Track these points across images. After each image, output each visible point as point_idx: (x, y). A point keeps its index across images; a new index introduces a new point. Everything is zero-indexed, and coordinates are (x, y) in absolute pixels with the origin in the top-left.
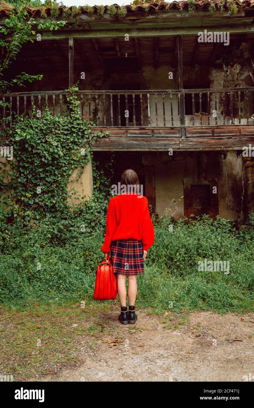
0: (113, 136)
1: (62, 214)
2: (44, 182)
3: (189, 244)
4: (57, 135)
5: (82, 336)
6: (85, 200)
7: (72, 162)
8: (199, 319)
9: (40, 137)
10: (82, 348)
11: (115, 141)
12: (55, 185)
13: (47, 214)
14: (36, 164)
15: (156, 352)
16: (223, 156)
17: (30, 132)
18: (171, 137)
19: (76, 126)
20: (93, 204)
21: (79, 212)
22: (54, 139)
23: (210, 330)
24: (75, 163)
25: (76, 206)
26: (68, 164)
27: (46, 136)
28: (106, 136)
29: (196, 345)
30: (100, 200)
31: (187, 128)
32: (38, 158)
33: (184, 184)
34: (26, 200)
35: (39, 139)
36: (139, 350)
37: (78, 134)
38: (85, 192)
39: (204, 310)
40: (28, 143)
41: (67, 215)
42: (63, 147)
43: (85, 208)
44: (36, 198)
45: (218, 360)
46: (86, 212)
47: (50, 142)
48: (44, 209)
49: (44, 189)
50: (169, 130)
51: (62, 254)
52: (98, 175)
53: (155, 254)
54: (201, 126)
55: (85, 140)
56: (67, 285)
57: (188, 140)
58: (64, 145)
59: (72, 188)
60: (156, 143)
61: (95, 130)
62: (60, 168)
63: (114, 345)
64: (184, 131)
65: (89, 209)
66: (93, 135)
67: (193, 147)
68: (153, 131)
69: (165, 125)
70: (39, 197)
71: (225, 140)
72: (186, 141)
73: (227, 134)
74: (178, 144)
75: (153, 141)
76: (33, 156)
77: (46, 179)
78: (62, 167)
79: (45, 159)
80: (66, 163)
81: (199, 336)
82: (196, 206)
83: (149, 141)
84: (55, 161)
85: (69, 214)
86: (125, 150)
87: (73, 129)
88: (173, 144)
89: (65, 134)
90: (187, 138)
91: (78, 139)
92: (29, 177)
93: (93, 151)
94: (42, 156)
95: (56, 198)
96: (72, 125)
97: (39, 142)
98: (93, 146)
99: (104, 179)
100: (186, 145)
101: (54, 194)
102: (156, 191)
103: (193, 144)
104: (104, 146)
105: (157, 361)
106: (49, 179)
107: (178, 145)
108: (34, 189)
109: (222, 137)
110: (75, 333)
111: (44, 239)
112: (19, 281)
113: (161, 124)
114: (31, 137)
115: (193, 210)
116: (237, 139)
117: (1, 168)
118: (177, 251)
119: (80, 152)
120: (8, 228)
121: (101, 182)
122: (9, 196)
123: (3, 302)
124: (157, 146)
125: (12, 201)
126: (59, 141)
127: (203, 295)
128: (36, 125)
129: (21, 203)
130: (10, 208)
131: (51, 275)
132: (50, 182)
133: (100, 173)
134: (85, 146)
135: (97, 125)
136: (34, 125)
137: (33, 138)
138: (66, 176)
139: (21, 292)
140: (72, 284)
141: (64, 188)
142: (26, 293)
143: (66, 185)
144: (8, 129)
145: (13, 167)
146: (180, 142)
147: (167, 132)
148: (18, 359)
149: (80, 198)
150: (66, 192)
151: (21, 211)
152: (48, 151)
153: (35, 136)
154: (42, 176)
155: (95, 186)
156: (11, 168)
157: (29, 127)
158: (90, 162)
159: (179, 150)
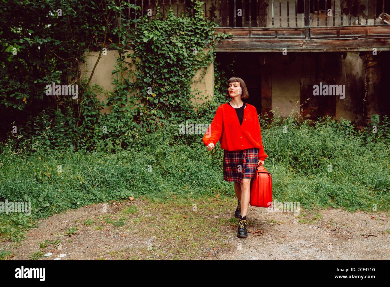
0: (236, 37)
1: (186, 113)
2: (168, 82)
3: (314, 145)
4: (181, 36)
5: (226, 226)
6: (208, 100)
7: (196, 63)
8: (330, 215)
9: (165, 38)
10: (230, 237)
11: (238, 42)
12: (179, 86)
13: (171, 113)
14: (161, 65)
15: (298, 242)
16: (342, 56)
17: (156, 33)
18: (294, 38)
19: (200, 27)
20: (215, 104)
21: (202, 112)
22: (179, 40)
23: (344, 225)
24: (198, 64)
25: (199, 106)
26: (191, 65)
27: (171, 37)
28: (229, 37)
29: (334, 238)
30: (221, 101)
31: (311, 29)
32: (163, 59)
33: (301, 84)
34: (152, 99)
35: (164, 40)
36: (282, 240)
37: (202, 36)
38: (207, 92)
39: (333, 207)
40: (154, 44)
41: (191, 115)
42: (187, 48)
43: (208, 108)
44: (160, 97)
45: (358, 251)
46: (209, 111)
47: (174, 43)
48: (168, 108)
49: (168, 89)
50: (293, 30)
51: (190, 152)
52: (219, 76)
53: (279, 154)
54: (326, 26)
55: (209, 41)
56: (199, 181)
57: (312, 41)
58: (188, 46)
59: (196, 88)
60: (280, 44)
61: (218, 31)
62: (184, 69)
63: (258, 235)
64: (309, 32)
65: (212, 109)
66: (216, 36)
67: (317, 49)
68: (276, 32)
69: (288, 26)
70: (164, 97)
71: (350, 41)
72: (310, 42)
73: (353, 35)
74: (302, 45)
75: (276, 42)
76: (158, 57)
77: (171, 79)
78: (186, 67)
79: (170, 60)
80: (190, 64)
81: (335, 230)
82: (312, 106)
83: (273, 42)
84: (179, 62)
85: (193, 114)
86: (248, 51)
87: (197, 30)
88: (296, 45)
89: (188, 35)
90: (311, 39)
91: (202, 40)
92: (154, 77)
93: (216, 52)
94: (167, 57)
95: (180, 98)
96: (196, 26)
97: (164, 43)
98: (216, 47)
99: (225, 80)
100: (310, 46)
101: (178, 93)
102: (272, 91)
103: (317, 45)
104: (226, 47)
105: (302, 250)
106: (174, 79)
107: (301, 46)
108: (158, 89)
109: (348, 38)
110: (219, 224)
111: (172, 137)
112: (154, 176)
113: (285, 25)
114: (157, 39)
115: (309, 111)
116: (363, 41)
117: (126, 69)
118: (301, 151)
119: (203, 53)
120: (136, 126)
121: (221, 82)
122: (135, 95)
123: (144, 194)
124: (280, 48)
125: (138, 100)
126: (183, 42)
127: (332, 194)
128: (161, 26)
129: (146, 103)
130: (136, 106)
131: (182, 171)
132: (175, 82)
133: (222, 74)
134: (209, 47)
135: (220, 26)
136: (159, 26)
137: (159, 39)
138: (190, 77)
139: (157, 186)
140: (203, 180)
141: (188, 88)
142: (163, 187)
143: (189, 85)
144: (133, 30)
145: (138, 67)
146: (304, 43)
147: (291, 33)
148: (177, 243)
149: (203, 98)
150: (189, 92)
151: (147, 110)
152: (173, 52)
153: (160, 37)
154: (167, 76)
155: (216, 87)
156: (136, 68)
157: (154, 28)
158: (213, 63)
159: (303, 51)
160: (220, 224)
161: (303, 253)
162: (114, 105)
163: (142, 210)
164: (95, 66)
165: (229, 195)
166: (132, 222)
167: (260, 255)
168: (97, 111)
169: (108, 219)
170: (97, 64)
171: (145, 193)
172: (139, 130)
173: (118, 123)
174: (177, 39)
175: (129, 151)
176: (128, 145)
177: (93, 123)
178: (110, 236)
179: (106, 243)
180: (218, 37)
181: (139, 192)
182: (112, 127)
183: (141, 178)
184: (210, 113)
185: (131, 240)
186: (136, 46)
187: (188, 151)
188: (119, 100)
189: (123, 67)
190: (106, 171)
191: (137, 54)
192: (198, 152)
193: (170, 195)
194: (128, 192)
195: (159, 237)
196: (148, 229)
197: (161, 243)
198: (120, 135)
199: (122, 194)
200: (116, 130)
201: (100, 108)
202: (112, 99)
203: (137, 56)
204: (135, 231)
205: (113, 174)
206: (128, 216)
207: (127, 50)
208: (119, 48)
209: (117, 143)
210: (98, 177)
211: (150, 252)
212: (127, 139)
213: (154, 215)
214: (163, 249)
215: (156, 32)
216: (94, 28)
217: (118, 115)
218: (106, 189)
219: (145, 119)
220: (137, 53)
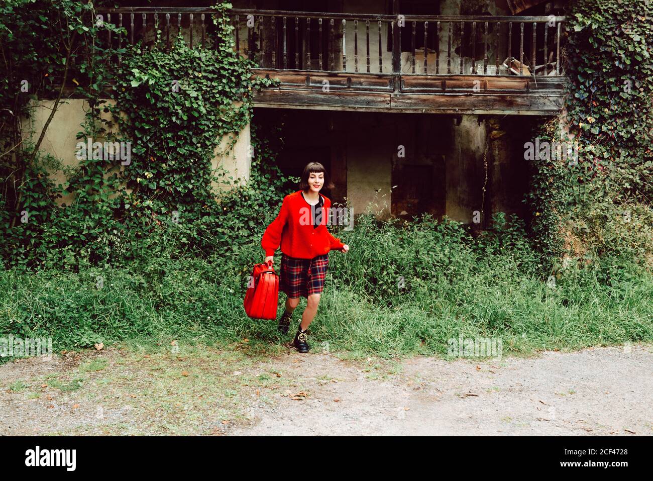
0: (286, 85)
1: (202, 206)
2: (173, 154)
3: (403, 259)
4: (196, 80)
5: (250, 387)
6: (239, 185)
7: (220, 124)
8: (417, 367)
9: (169, 82)
11: (289, 92)
12: (192, 161)
13: (178, 206)
14: (162, 126)
15: (359, 408)
16: (456, 120)
17: (154, 74)
18: (377, 90)
19: (227, 67)
20: (252, 192)
21: (230, 205)
22: (192, 86)
23: (434, 381)
24: (224, 125)
25: (224, 195)
26: (213, 127)
27: (179, 81)
28: (274, 84)
29: (414, 401)
30: (262, 186)
31: (403, 77)
32: (166, 116)
33: (392, 163)
34: (145, 182)
35: (167, 85)
36: (335, 406)
37: (230, 80)
38: (239, 172)
39: (423, 354)
40: (149, 91)
41: (211, 208)
42: (205, 100)
43: (240, 198)
44: (160, 179)
45: (445, 419)
46: (241, 204)
47: (185, 91)
48: (173, 198)
49: (174, 165)
50: (375, 78)
51: (206, 270)
52: (259, 147)
53: (349, 272)
54: (425, 74)
55: (242, 90)
56: (217, 316)
57: (404, 96)
58: (207, 96)
59: (219, 165)
60: (355, 99)
61: (257, 74)
62: (201, 134)
63: (299, 400)
64: (399, 82)
65: (245, 199)
66: (253, 82)
67: (411, 108)
68: (349, 79)
69: (368, 70)
70: (166, 179)
71: (461, 99)
72: (401, 97)
73: (465, 89)
74: (388, 102)
75: (350, 95)
76: (156, 113)
77: (178, 149)
78: (203, 131)
79: (177, 118)
80: (211, 126)
81: (418, 389)
82: (410, 198)
83: (343, 95)
84: (193, 122)
85: (213, 207)
86: (305, 108)
87: (222, 72)
88: (380, 102)
89: (208, 79)
90: (403, 92)
91: (230, 88)
92: (151, 146)
93: (253, 108)
94: (173, 112)
95: (193, 181)
96: (221, 65)
97: (167, 89)
98: (254, 100)
99: (269, 153)
100: (401, 104)
101: (189, 174)
102: (348, 173)
103: (411, 103)
104: (270, 101)
106: (183, 149)
107: (388, 104)
108: (157, 165)
109: (457, 94)
110: (240, 383)
111: (177, 245)
112: (142, 309)
113: (362, 69)
114: (156, 83)
115: (405, 205)
116: (480, 98)
117: (103, 130)
118: (383, 268)
119: (233, 109)
120: (117, 227)
121: (263, 157)
122: (116, 175)
123: (121, 339)
124: (355, 104)
125: (121, 183)
126: (200, 89)
127: (423, 334)
128: (162, 61)
129: (137, 188)
130: (118, 194)
131: (190, 301)
132: (184, 154)
133: (263, 143)
134: (241, 100)
135: (261, 66)
136: (159, 62)
137: (159, 84)
138: (210, 147)
139: (147, 325)
140: (225, 315)
141: (206, 166)
142: (156, 327)
143: (209, 160)
144: (116, 66)
145: (123, 128)
146: (391, 98)
147: (371, 82)
148: (165, 415)
149: (232, 182)
150: (209, 172)
151: (137, 200)
152: (181, 105)
153: (161, 80)
154: (171, 145)
155: (254, 164)
156: (120, 130)
157: (152, 65)
158: (248, 125)
159: (390, 112)
160: (241, 385)
161: (363, 423)
162: (79, 191)
163: (114, 365)
164: (47, 125)
165: (264, 338)
166: (94, 384)
167: (296, 429)
168: (49, 200)
169: (52, 381)
170: (49, 120)
171: (123, 336)
172: (122, 233)
173: (84, 220)
174: (189, 84)
175: (102, 269)
176: (101, 259)
177: (41, 222)
178: (53, 407)
179: (44, 420)
180: (256, 84)
181: (114, 336)
182: (74, 227)
183: (118, 313)
184: (243, 206)
185: (88, 413)
186: (120, 93)
187: (203, 268)
188: (87, 182)
189: (96, 127)
190: (56, 301)
191: (122, 106)
192: (218, 269)
193: (166, 340)
194: (95, 336)
195: (136, 407)
196: (120, 394)
197: (138, 416)
198: (88, 242)
199: (83, 340)
200: (81, 232)
201: (55, 195)
202: (76, 181)
203: (121, 110)
204: (97, 398)
205: (68, 307)
206: (89, 375)
207: (105, 100)
208: (90, 96)
209: (82, 255)
210: (43, 310)
211: (118, 431)
212: (101, 247)
213: (134, 372)
214: (140, 425)
215: (155, 72)
216: (47, 60)
217: (86, 208)
218: (55, 331)
219: (132, 215)
220: (122, 104)
